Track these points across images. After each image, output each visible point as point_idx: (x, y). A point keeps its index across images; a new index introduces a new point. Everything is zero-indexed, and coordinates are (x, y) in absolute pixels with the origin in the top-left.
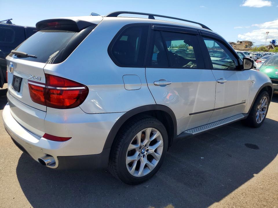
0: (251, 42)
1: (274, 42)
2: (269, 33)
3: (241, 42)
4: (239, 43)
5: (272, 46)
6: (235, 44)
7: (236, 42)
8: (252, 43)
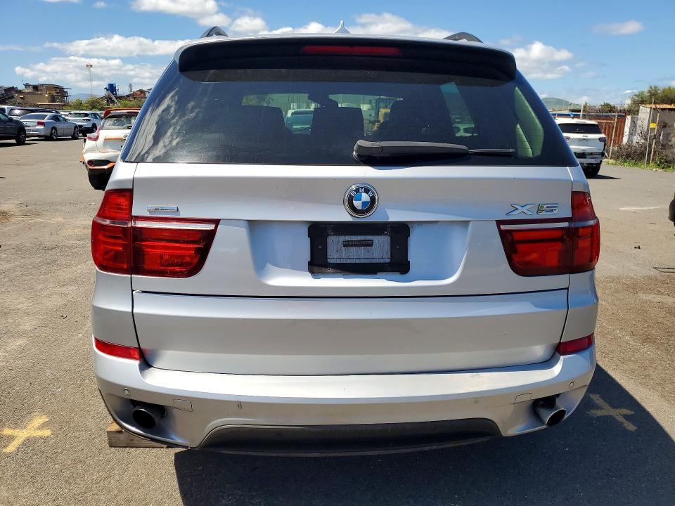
0: (61, 89)
1: (112, 88)
2: (91, 66)
3: (35, 88)
4: (30, 90)
5: (111, 99)
6: (20, 92)
7: (21, 87)
8: (65, 90)
